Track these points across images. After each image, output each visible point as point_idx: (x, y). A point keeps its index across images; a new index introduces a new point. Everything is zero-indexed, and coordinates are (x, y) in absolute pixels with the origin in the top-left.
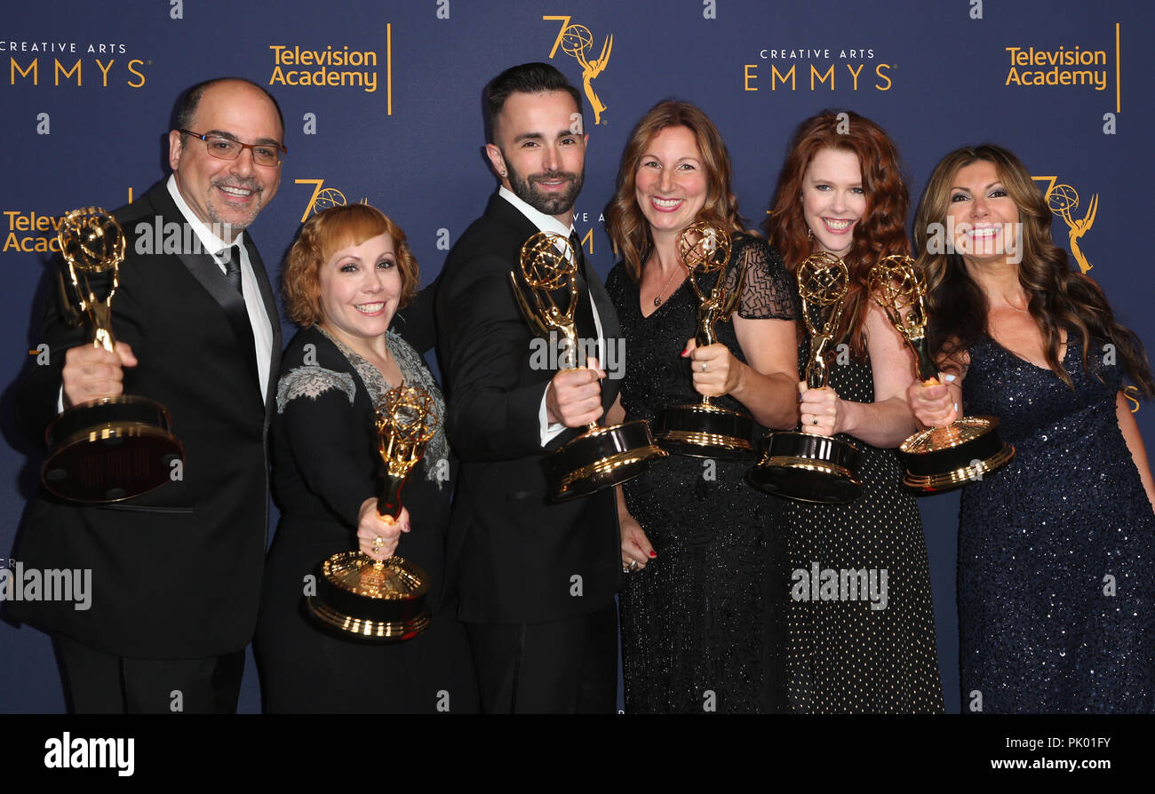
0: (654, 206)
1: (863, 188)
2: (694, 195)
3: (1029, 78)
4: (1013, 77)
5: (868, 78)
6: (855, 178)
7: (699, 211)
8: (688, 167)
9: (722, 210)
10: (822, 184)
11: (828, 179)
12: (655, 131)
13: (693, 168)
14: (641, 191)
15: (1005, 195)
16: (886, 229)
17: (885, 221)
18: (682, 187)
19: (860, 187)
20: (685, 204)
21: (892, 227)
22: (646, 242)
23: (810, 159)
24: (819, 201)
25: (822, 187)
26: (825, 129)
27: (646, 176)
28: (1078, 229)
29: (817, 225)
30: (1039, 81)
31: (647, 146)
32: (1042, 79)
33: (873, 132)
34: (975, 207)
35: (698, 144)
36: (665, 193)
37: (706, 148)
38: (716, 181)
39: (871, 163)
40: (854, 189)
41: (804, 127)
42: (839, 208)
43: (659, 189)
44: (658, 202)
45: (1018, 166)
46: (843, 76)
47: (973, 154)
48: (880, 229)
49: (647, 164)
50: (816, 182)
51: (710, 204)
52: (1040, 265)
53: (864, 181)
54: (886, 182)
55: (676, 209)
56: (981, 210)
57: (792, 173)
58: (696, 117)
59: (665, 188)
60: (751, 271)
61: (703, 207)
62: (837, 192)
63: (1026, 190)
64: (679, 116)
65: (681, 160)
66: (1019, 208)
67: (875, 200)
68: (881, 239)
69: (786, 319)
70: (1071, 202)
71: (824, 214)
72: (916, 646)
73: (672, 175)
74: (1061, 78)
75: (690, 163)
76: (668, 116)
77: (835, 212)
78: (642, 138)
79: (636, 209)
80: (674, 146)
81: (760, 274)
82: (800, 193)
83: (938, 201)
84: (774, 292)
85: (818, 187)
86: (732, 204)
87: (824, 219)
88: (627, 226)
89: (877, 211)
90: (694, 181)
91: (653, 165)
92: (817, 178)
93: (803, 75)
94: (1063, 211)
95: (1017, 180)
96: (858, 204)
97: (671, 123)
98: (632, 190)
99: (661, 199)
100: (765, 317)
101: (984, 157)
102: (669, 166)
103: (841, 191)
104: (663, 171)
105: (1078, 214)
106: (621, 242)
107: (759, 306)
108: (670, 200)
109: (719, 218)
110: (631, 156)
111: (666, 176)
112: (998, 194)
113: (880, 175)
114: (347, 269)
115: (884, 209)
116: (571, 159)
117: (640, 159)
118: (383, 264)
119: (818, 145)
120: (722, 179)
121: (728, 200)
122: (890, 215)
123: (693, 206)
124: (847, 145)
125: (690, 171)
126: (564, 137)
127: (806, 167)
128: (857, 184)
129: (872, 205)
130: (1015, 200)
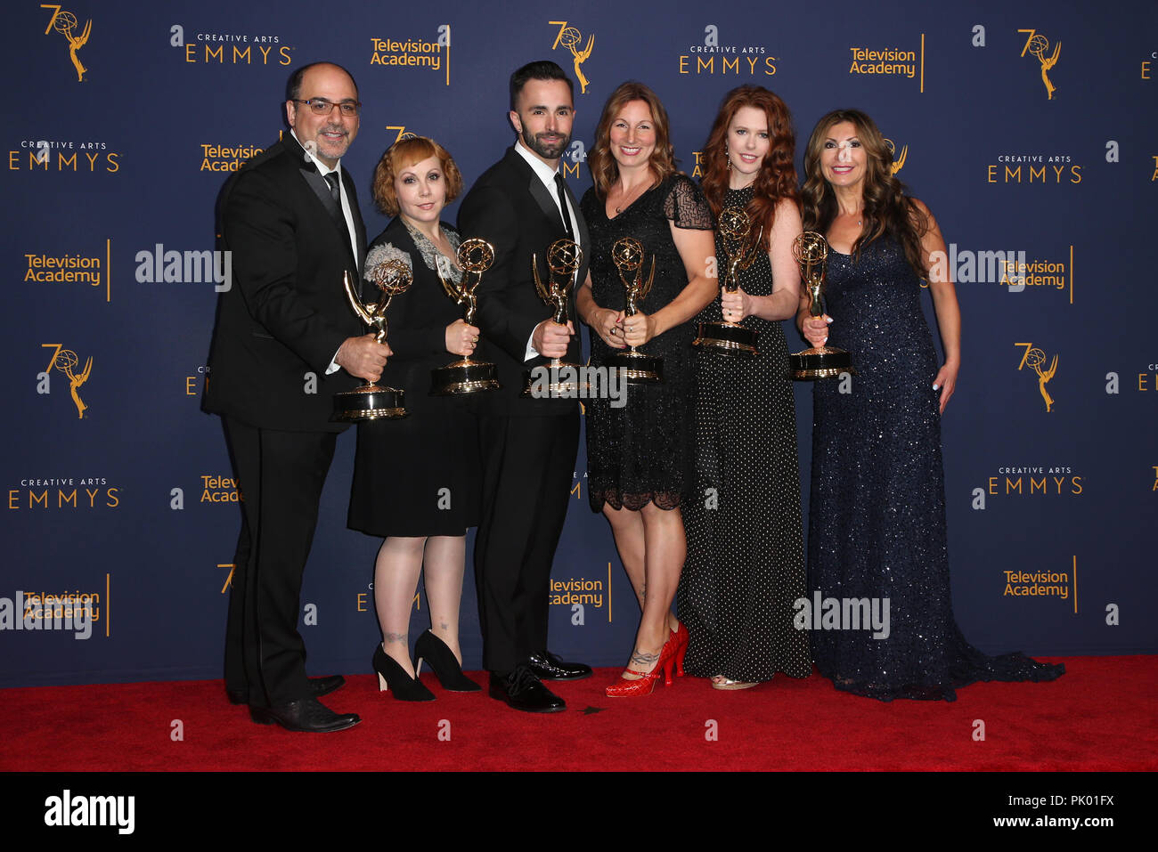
0: (623, 151)
2: (649, 145)
3: (864, 69)
4: (856, 67)
6: (764, 127)
7: (651, 155)
8: (645, 127)
9: (665, 155)
10: (741, 129)
11: (745, 126)
12: (622, 104)
13: (648, 128)
14: (614, 143)
15: (859, 145)
16: (783, 162)
17: (782, 157)
18: (641, 141)
19: (766, 133)
20: (642, 151)
21: (785, 161)
22: (614, 174)
23: (734, 113)
24: (738, 142)
25: (742, 131)
26: (745, 94)
27: (617, 133)
29: (736, 158)
31: (618, 112)
32: (873, 69)
33: (775, 99)
35: (651, 112)
36: (631, 144)
37: (656, 113)
38: (661, 137)
39: (774, 118)
40: (762, 134)
41: (731, 94)
42: (751, 146)
43: (627, 142)
44: (625, 149)
45: (870, 126)
47: (841, 116)
48: (779, 161)
49: (618, 125)
50: (737, 128)
51: (658, 151)
52: (878, 190)
53: (769, 130)
54: (782, 132)
55: (637, 153)
56: (841, 156)
57: (722, 122)
58: (650, 94)
59: (631, 141)
60: (682, 196)
61: (653, 152)
62: (750, 135)
63: (874, 142)
64: (637, 93)
65: (640, 122)
66: (868, 154)
67: (775, 143)
68: (779, 167)
69: (704, 230)
71: (741, 152)
72: (785, 434)
73: (635, 131)
74: (886, 69)
75: (646, 124)
76: (631, 93)
77: (748, 148)
78: (615, 109)
79: (610, 155)
80: (635, 113)
81: (688, 199)
82: (726, 136)
83: (818, 145)
84: (695, 212)
85: (738, 132)
87: (741, 155)
88: (603, 166)
89: (777, 150)
90: (648, 135)
91: (622, 125)
92: (738, 126)
95: (867, 135)
96: (763, 145)
97: (633, 98)
98: (607, 143)
99: (627, 148)
101: (848, 120)
102: (633, 125)
103: (753, 135)
104: (629, 128)
106: (598, 174)
107: (685, 220)
108: (634, 148)
109: (663, 160)
110: (607, 119)
111: (632, 133)
112: (855, 145)
113: (779, 127)
114: (408, 181)
115: (781, 149)
116: (564, 125)
117: (614, 121)
118: (432, 177)
119: (740, 104)
120: (665, 133)
121: (668, 146)
122: (785, 153)
123: (647, 152)
124: (759, 105)
125: (646, 130)
126: (561, 110)
127: (732, 118)
128: (764, 130)
129: (774, 145)
130: (867, 150)
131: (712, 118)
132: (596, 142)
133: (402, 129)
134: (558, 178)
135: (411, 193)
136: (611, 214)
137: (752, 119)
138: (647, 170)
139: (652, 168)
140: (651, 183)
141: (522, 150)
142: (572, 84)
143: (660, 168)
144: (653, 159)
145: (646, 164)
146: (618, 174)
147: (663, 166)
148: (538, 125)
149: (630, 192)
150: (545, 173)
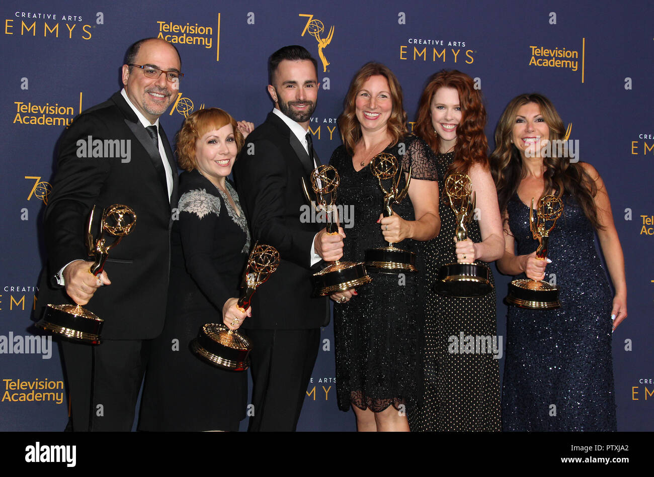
0: (365, 116)
2: (386, 111)
3: (540, 62)
4: (533, 61)
5: (462, 57)
6: (456, 102)
7: (388, 119)
8: (384, 96)
9: (400, 119)
10: (440, 106)
11: (442, 103)
12: (366, 78)
13: (386, 97)
14: (359, 109)
16: (473, 129)
17: (472, 125)
18: (380, 107)
19: (459, 107)
20: (381, 116)
21: (476, 128)
22: (358, 135)
23: (434, 93)
24: (439, 114)
26: (443, 78)
27: (361, 101)
29: (438, 126)
30: (545, 64)
31: (362, 85)
32: (547, 63)
34: (528, 127)
35: (389, 85)
36: (372, 110)
37: (393, 86)
38: (397, 104)
39: (465, 95)
40: (456, 108)
41: (432, 78)
42: (449, 118)
43: (369, 107)
44: (368, 114)
46: (449, 55)
47: (528, 98)
49: (362, 95)
50: (437, 105)
51: (394, 115)
53: (461, 104)
54: (473, 105)
55: (377, 118)
57: (426, 101)
58: (387, 71)
59: (372, 107)
60: (417, 153)
61: (390, 117)
62: (448, 109)
64: (378, 70)
65: (381, 92)
69: (432, 180)
71: (441, 122)
73: (376, 100)
74: (556, 64)
75: (384, 94)
76: (373, 70)
77: (447, 120)
78: (359, 82)
79: (356, 120)
80: (376, 85)
81: (421, 156)
82: (430, 110)
83: (510, 121)
84: (427, 166)
85: (438, 108)
86: (405, 116)
87: (442, 124)
89: (468, 119)
90: (387, 103)
91: (366, 95)
92: (438, 103)
93: (430, 53)
95: (550, 114)
96: (458, 116)
97: (375, 73)
98: (353, 109)
99: (369, 113)
100: (421, 179)
101: (534, 101)
102: (374, 95)
103: (450, 109)
104: (371, 98)
106: (345, 135)
107: (419, 172)
108: (374, 113)
109: (399, 123)
110: (353, 90)
111: (373, 101)
113: (469, 102)
114: (212, 142)
115: (472, 119)
116: (311, 95)
117: (359, 92)
118: (229, 139)
119: (439, 85)
120: (400, 102)
121: (403, 114)
122: (476, 121)
123: (385, 116)
124: (452, 85)
125: (386, 98)
126: (308, 84)
127: (432, 98)
128: (457, 105)
129: (465, 116)
130: (548, 124)
132: (344, 110)
134: (308, 137)
137: (448, 97)
138: (385, 131)
139: (390, 130)
140: (389, 142)
142: (316, 64)
143: (397, 130)
144: (390, 122)
145: (385, 127)
146: (361, 135)
147: (399, 127)
148: (290, 95)
149: (371, 148)
150: (299, 132)
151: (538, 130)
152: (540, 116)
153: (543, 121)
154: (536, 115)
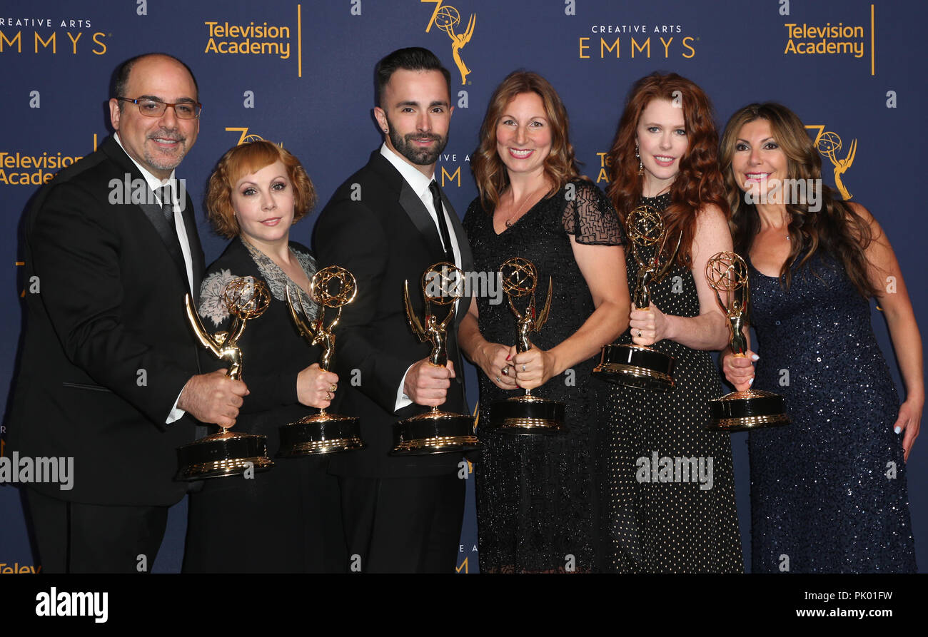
0: (511, 154)
1: (685, 131)
2: (543, 146)
3: (803, 48)
4: (791, 47)
6: (680, 122)
7: (546, 157)
8: (537, 124)
9: (563, 157)
10: (653, 126)
11: (658, 123)
12: (510, 97)
13: (542, 125)
14: (501, 144)
16: (705, 163)
17: (703, 156)
18: (533, 141)
19: (683, 128)
20: (535, 153)
21: (708, 161)
22: (503, 180)
23: (643, 108)
24: (650, 141)
25: (653, 129)
26: (655, 84)
27: (505, 132)
28: (841, 167)
29: (649, 161)
30: (810, 50)
31: (505, 108)
32: (813, 49)
33: (692, 88)
34: (751, 157)
35: (545, 106)
36: (521, 145)
37: (551, 109)
38: (557, 137)
39: (691, 111)
40: (678, 130)
41: (639, 84)
42: (666, 145)
43: (516, 142)
44: (515, 152)
48: (699, 161)
49: (505, 123)
50: (647, 125)
51: (554, 153)
53: (687, 125)
54: (703, 126)
55: (528, 156)
56: (754, 161)
57: (630, 119)
58: (542, 84)
59: (521, 142)
60: (584, 205)
61: (549, 154)
62: (664, 132)
64: (528, 84)
65: (532, 119)
66: (788, 157)
67: (695, 140)
68: (701, 169)
69: (611, 245)
70: (835, 146)
71: (655, 153)
73: (526, 131)
74: (828, 48)
75: (538, 121)
76: (520, 84)
77: (663, 149)
78: (502, 103)
79: (497, 158)
80: (526, 108)
81: (592, 209)
82: (635, 135)
84: (600, 224)
85: (649, 129)
86: (570, 152)
87: (655, 156)
88: (489, 171)
89: (697, 148)
90: (542, 134)
91: (510, 123)
92: (649, 122)
94: (829, 153)
95: (788, 134)
96: (680, 144)
97: (523, 90)
98: (493, 144)
99: (517, 149)
101: (763, 116)
102: (522, 123)
103: (668, 132)
104: (518, 127)
105: (841, 155)
106: (483, 181)
107: (588, 234)
108: (524, 150)
109: (562, 163)
110: (492, 116)
111: (521, 132)
112: (771, 146)
113: (699, 121)
114: (248, 192)
115: (701, 147)
116: (439, 125)
117: (500, 118)
118: (278, 186)
119: (650, 96)
120: (563, 132)
121: (567, 148)
122: (706, 151)
123: (541, 155)
125: (540, 128)
126: (435, 107)
127: (641, 114)
128: (681, 126)
129: (693, 143)
130: (786, 152)
131: (618, 113)
132: (481, 143)
133: (245, 130)
134: (434, 187)
135: (252, 208)
136: (500, 228)
137: (665, 113)
138: (541, 176)
139: (548, 173)
140: (546, 191)
141: (389, 154)
142: (449, 75)
143: (557, 173)
144: (549, 162)
145: (541, 170)
146: (508, 182)
147: (562, 171)
148: (407, 124)
149: (522, 201)
150: (418, 181)
151: (769, 162)
152: (772, 140)
153: (776, 147)
154: (765, 138)
